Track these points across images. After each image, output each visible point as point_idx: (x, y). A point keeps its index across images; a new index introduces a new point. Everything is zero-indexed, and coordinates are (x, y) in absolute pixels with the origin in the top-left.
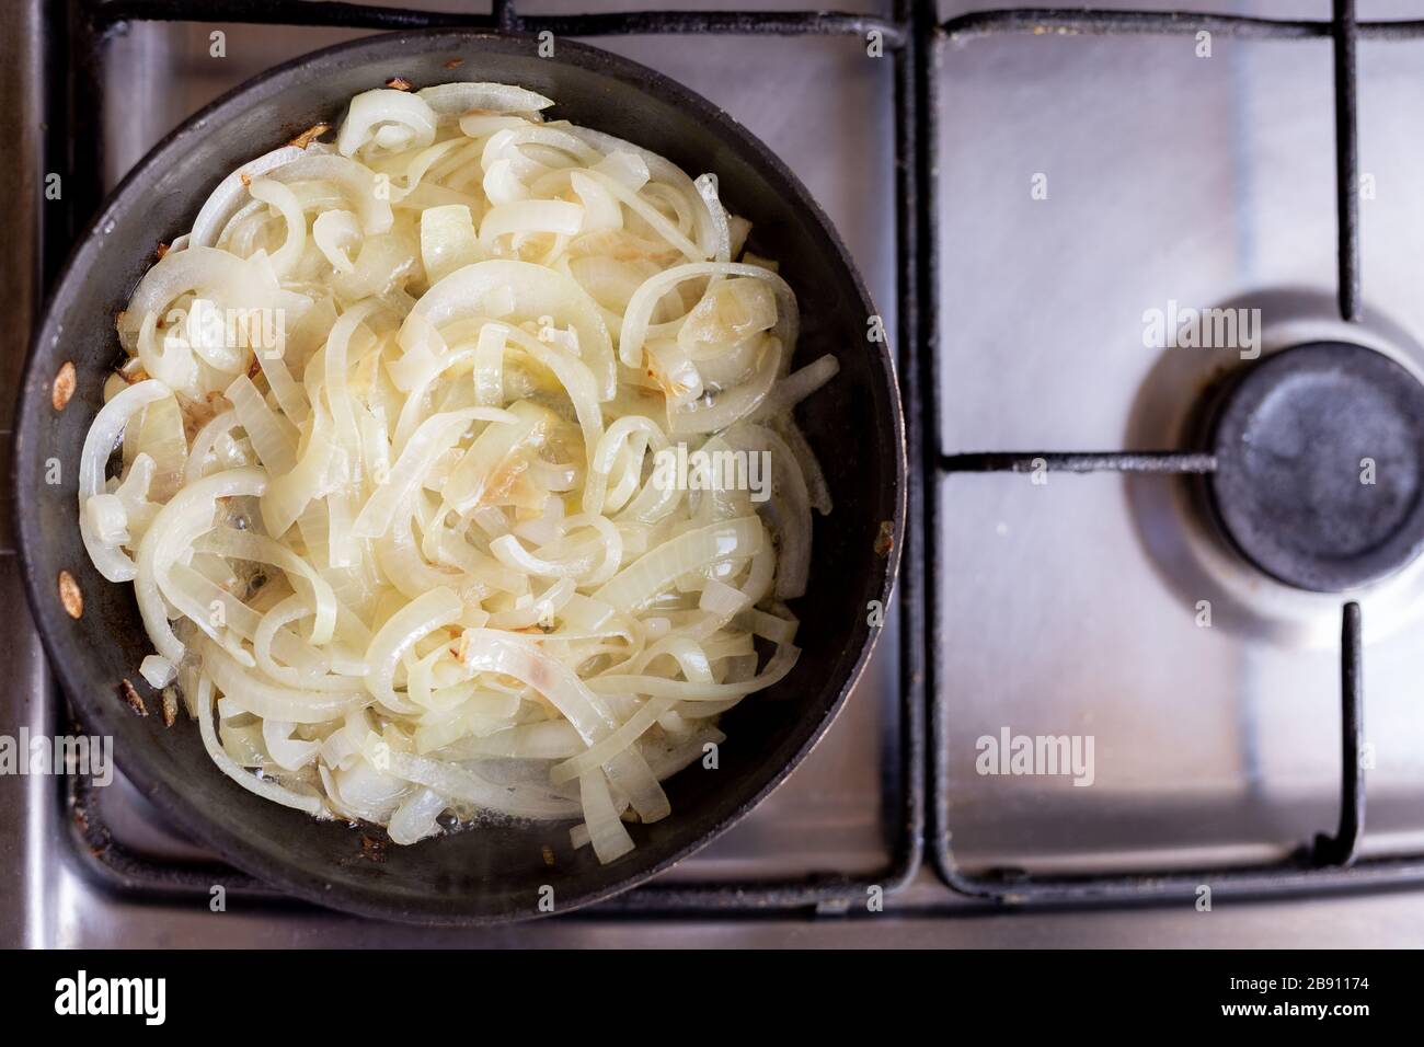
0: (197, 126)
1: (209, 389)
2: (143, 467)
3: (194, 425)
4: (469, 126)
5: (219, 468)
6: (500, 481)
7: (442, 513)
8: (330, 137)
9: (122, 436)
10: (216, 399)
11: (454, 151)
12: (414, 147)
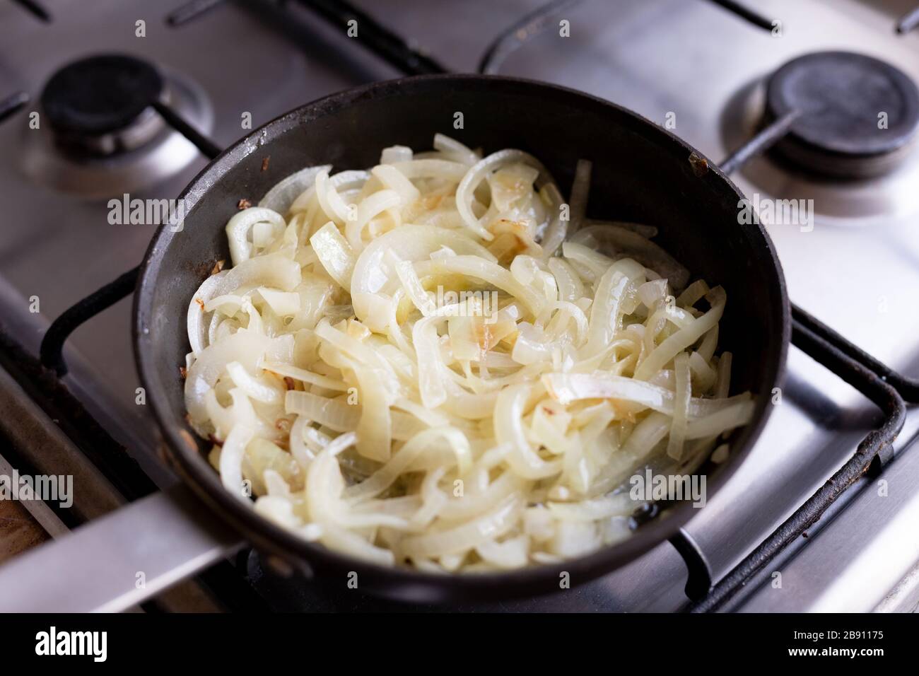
0: (154, 252)
1: (273, 423)
2: (272, 478)
3: (284, 444)
4: (296, 206)
5: (318, 450)
6: (481, 333)
7: (468, 371)
8: (229, 264)
9: (249, 482)
10: (283, 424)
11: (301, 222)
12: (278, 236)
